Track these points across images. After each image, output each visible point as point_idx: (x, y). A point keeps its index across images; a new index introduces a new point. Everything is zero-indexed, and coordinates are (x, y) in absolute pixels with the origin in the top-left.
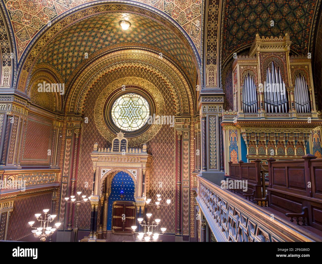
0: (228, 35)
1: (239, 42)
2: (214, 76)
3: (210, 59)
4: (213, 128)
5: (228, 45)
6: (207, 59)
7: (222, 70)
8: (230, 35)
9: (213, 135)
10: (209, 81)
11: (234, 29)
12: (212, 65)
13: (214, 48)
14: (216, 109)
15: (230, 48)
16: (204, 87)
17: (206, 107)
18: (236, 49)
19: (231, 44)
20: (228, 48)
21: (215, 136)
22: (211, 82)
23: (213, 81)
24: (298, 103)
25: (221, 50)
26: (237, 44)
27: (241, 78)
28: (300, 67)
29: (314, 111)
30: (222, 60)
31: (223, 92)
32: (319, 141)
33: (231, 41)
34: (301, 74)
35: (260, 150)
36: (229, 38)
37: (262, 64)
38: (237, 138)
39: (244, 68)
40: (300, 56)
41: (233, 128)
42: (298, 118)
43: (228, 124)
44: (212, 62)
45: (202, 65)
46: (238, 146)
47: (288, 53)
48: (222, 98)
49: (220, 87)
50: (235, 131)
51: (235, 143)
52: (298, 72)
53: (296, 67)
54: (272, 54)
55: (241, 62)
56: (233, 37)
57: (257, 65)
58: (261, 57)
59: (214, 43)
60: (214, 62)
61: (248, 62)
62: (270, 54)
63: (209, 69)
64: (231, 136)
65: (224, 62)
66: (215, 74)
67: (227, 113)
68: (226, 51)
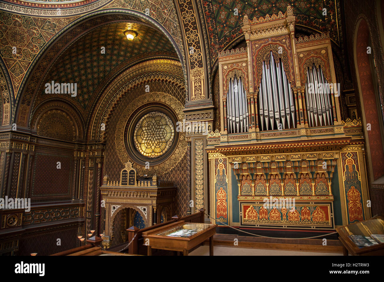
0: (215, 25)
1: (233, 31)
2: (201, 83)
3: (194, 61)
4: (199, 156)
5: (217, 37)
6: (190, 61)
7: (211, 74)
8: (217, 24)
9: (199, 166)
10: (195, 92)
11: (221, 16)
12: (197, 68)
13: (197, 46)
15: (220, 41)
16: (188, 100)
18: (230, 41)
19: (222, 36)
20: (217, 42)
22: (198, 91)
23: (200, 91)
24: (313, 111)
25: (207, 47)
26: (230, 34)
27: (225, 82)
28: (313, 53)
29: (337, 121)
30: (212, 60)
31: (212, 104)
32: (356, 170)
33: (220, 32)
34: (316, 64)
35: (258, 188)
36: (217, 28)
37: (254, 58)
38: (226, 170)
39: (228, 68)
40: (312, 37)
41: (220, 156)
42: (310, 136)
43: (213, 151)
44: (196, 65)
45: (185, 70)
46: (228, 182)
47: (292, 35)
48: (211, 113)
49: (208, 97)
50: (224, 160)
51: (224, 178)
52: (311, 61)
53: (306, 54)
54: (268, 41)
55: (224, 59)
56: (222, 26)
57: (247, 61)
58: (253, 48)
59: (196, 39)
60: (199, 64)
61: (234, 58)
62: (266, 41)
63: (195, 75)
64: (217, 168)
65: (214, 62)
66: (201, 80)
67: (212, 134)
68: (216, 47)
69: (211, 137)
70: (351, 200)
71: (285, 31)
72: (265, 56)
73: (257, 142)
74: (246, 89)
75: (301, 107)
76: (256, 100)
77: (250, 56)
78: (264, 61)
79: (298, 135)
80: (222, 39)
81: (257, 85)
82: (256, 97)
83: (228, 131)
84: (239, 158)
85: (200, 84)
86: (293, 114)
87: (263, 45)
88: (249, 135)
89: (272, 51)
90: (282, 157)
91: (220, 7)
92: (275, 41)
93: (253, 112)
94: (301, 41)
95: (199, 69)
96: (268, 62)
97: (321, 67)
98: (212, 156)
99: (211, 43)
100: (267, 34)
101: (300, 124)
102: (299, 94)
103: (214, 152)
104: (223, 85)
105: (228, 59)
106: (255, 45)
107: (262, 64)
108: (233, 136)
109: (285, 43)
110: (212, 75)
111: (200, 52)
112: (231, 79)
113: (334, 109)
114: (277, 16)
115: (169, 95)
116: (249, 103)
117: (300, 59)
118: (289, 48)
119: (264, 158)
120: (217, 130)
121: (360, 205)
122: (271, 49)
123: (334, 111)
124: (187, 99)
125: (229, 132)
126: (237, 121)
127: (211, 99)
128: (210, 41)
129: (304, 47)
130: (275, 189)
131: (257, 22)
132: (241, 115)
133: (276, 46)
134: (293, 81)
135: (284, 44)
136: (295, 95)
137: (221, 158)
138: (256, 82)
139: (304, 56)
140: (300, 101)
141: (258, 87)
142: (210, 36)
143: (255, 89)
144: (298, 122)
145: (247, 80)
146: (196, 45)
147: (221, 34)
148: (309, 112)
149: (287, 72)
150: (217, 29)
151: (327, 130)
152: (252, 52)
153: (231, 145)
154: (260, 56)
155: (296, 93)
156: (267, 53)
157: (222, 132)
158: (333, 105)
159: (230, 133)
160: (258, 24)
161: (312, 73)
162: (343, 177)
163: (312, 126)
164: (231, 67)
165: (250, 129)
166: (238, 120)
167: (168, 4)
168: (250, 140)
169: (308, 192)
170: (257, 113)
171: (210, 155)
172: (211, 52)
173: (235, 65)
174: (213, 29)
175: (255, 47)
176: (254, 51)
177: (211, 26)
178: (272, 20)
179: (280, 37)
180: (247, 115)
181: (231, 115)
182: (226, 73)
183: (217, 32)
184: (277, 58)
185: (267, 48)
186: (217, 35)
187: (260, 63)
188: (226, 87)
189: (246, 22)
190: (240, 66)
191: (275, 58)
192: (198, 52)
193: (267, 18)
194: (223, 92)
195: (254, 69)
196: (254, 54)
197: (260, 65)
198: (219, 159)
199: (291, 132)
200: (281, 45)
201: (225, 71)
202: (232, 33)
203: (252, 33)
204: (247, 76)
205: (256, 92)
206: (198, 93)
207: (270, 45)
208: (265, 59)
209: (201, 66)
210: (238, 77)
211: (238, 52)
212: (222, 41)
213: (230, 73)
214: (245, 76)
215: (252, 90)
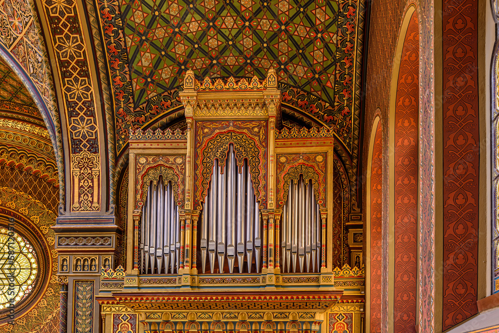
0: (128, 76)
1: (166, 94)
2: (93, 182)
3: (80, 138)
4: (84, 309)
5: (131, 101)
6: (72, 138)
7: (114, 167)
8: (133, 74)
10: (79, 197)
11: (143, 60)
12: (85, 153)
13: (88, 110)
14: (95, 266)
15: (138, 109)
16: (65, 210)
17: (68, 259)
18: (158, 113)
19: (143, 100)
20: (132, 109)
21: (89, 329)
22: (86, 197)
23: (90, 195)
24: (290, 250)
25: (108, 116)
26: (159, 99)
27: (139, 187)
28: (302, 159)
29: (326, 267)
30: (118, 143)
31: (113, 223)
33: (139, 91)
34: (304, 177)
36: (133, 82)
37: (199, 151)
39: (148, 163)
41: (124, 310)
42: (282, 286)
43: (111, 302)
44: (85, 146)
45: (60, 153)
47: (271, 122)
48: (110, 237)
49: (107, 209)
50: (131, 318)
52: (297, 171)
54: (228, 126)
55: (141, 145)
56: (145, 80)
57: (185, 155)
58: (199, 133)
59: (85, 96)
60: (91, 146)
61: (161, 145)
62: (224, 125)
63: (80, 166)
64: (118, 329)
65: (123, 148)
66: (94, 176)
67: (110, 274)
68: (128, 118)
69: (107, 278)
71: (259, 113)
72: (219, 151)
73: (192, 290)
74: (179, 204)
75: (271, 241)
77: (191, 147)
78: (217, 160)
79: (261, 284)
80: (141, 106)
81: (200, 199)
82: (196, 218)
83: (140, 271)
84: (158, 314)
85: (91, 184)
86: (257, 252)
87: (218, 131)
88: (177, 278)
89: (232, 144)
90: (232, 316)
91: (142, 42)
92: (240, 128)
93: (188, 242)
94: (285, 136)
95: (91, 155)
96: (225, 163)
97: (313, 182)
98: (108, 309)
99: (118, 110)
100: (228, 114)
101: (267, 267)
102: (271, 221)
103: (113, 303)
104: (136, 191)
105: (148, 145)
106: (202, 129)
107: (212, 164)
108: (150, 278)
110: (117, 170)
111: (93, 124)
112: (151, 182)
113: (323, 248)
114: (249, 84)
115: (25, 196)
116: (182, 227)
117: (279, 165)
118: (264, 144)
119: (203, 316)
120: (121, 267)
122: (231, 141)
123: (323, 252)
124: (63, 207)
125: (142, 272)
126: (158, 255)
127: (112, 213)
128: (116, 104)
129: (289, 146)
131: (211, 87)
132: (167, 246)
133: (241, 136)
134: (263, 200)
135: (256, 135)
136: (265, 222)
137: (126, 313)
138: (198, 194)
139: (288, 162)
140: (271, 232)
141: (202, 203)
142: (116, 95)
143: (196, 204)
144: (264, 264)
146: (86, 109)
147: (140, 96)
148: (283, 250)
149: (255, 182)
150: (131, 84)
151: (308, 279)
152: (196, 140)
153: (144, 292)
154: (210, 150)
155: (267, 218)
156: (224, 147)
157: (129, 270)
158: (323, 242)
159: (144, 273)
160: (213, 91)
161: (296, 191)
163: (286, 271)
164: (154, 161)
165: (181, 269)
166: (159, 253)
167: (23, 9)
168: (179, 287)
170: (195, 244)
171: (105, 308)
172: (117, 126)
173: (161, 158)
174: (123, 83)
175: (201, 133)
176: (200, 140)
177: (119, 75)
178: (240, 90)
179: (250, 123)
180: (177, 247)
181: (148, 245)
182: (143, 170)
183: (131, 91)
184: (240, 157)
185: (225, 138)
186: (131, 95)
187: (208, 162)
188: (142, 195)
189: (189, 84)
190: (170, 163)
191: (237, 156)
192: (89, 122)
193: (231, 83)
194: (135, 204)
195: (197, 170)
196: (198, 145)
197: (208, 165)
198: (123, 315)
199: (251, 279)
200: (249, 136)
201: (142, 168)
202: (164, 99)
203: (198, 106)
204: (183, 182)
205: (196, 209)
206: (87, 200)
207: (231, 134)
208: (218, 156)
209: (95, 151)
210: (166, 181)
211: (170, 137)
212: (141, 108)
213: (150, 172)
214: (179, 181)
215: (189, 206)
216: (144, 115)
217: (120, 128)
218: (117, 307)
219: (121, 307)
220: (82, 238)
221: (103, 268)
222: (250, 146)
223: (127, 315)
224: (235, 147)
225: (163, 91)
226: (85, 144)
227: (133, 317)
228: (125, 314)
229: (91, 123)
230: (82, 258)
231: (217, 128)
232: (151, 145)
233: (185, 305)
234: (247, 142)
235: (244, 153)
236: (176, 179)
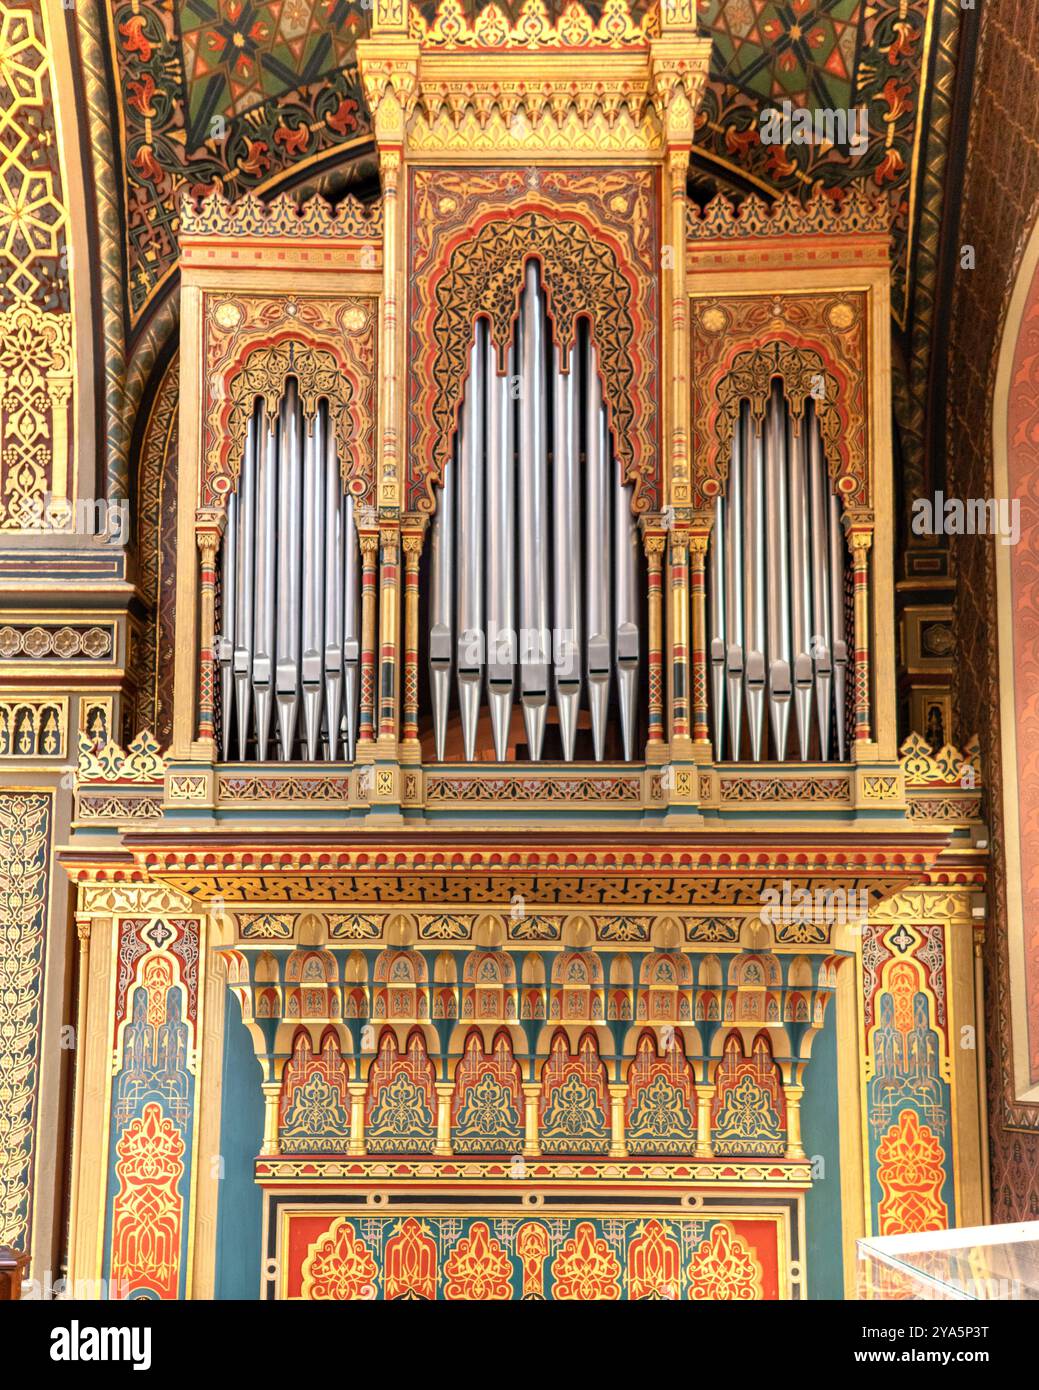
0: (167, 20)
1: (293, 98)
2: (49, 421)
3: (7, 253)
5: (178, 118)
7: (123, 367)
8: (186, 14)
10: (4, 475)
12: (24, 312)
13: (35, 143)
15: (201, 154)
18: (267, 173)
19: (218, 118)
20: (180, 152)
21: (30, 977)
22: (26, 476)
23: (40, 472)
24: (741, 672)
25: (100, 168)
26: (269, 116)
27: (215, 419)
28: (781, 316)
29: (874, 740)
30: (135, 278)
31: (119, 574)
32: (933, 1026)
33: (205, 82)
34: (787, 389)
35: (386, 1108)
36: (186, 45)
38: (193, 997)
39: (246, 326)
40: (788, 209)
41: (157, 902)
42: (719, 814)
43: (110, 873)
44: (23, 284)
46: (196, 1072)
47: (675, 169)
48: (108, 629)
50: (181, 933)
51: (173, 1043)
52: (764, 366)
53: (741, 316)
54: (523, 189)
55: (224, 257)
56: (223, 41)
57: (374, 297)
58: (422, 214)
59: (24, 84)
60: (43, 284)
61: (292, 259)
62: (509, 186)
63: (8, 359)
64: (134, 980)
65: (151, 297)
66: (55, 401)
67: (111, 763)
68: (165, 185)
69: (101, 780)
70: (897, 1187)
71: (628, 140)
72: (493, 285)
73: (406, 823)
74: (357, 486)
75: (679, 636)
76: (414, 566)
77: (399, 268)
78: (484, 322)
79: (647, 802)
80: (210, 143)
81: (430, 469)
82: (414, 543)
83: (219, 743)
84: (283, 919)
85: (43, 429)
86: (626, 681)
87: (485, 208)
88: (352, 776)
89: (534, 261)
90: (542, 928)
92: (563, 197)
93: (389, 635)
94: (719, 227)
95: (45, 321)
96: (510, 331)
97: (819, 409)
98: (102, 901)
99: (133, 152)
100: (519, 139)
101: (664, 736)
102: (678, 557)
103: (119, 877)
104: (207, 433)
105: (247, 257)
106: (433, 198)
107: (468, 335)
108: (254, 775)
109: (623, 221)
110: (132, 381)
111: (50, 198)
112: (258, 401)
113: (862, 666)
114: (596, 24)
116: (367, 579)
117: (701, 342)
118: (646, 259)
119: (438, 927)
120: (145, 738)
121: (942, 1212)
122: (534, 250)
123: (862, 679)
126: (282, 686)
128: (130, 129)
129: (736, 264)
130: (488, 1116)
131: (464, 34)
132: (312, 653)
133: (566, 229)
134: (646, 475)
135: (619, 226)
136: (653, 565)
137: (164, 917)
138: (422, 449)
139: (731, 328)
140: (678, 598)
141: (436, 485)
142: (129, 93)
143: (417, 489)
144: (654, 728)
145: (365, 424)
147: (209, 104)
148: (719, 671)
149: (620, 410)
150: (179, 54)
151: (812, 787)
152: (412, 241)
153: (238, 829)
154: (460, 282)
155: (661, 546)
156: (507, 270)
157: (181, 748)
158: (861, 643)
159: (234, 755)
160: (471, 52)
161: (758, 443)
162: (863, 1058)
163: (728, 755)
164: (269, 319)
165: (363, 741)
166: (287, 680)
168: (362, 812)
169: (675, 1136)
170: (412, 644)
171: (90, 896)
172: (131, 214)
173: (291, 310)
174: (152, 45)
175: (431, 215)
176: (427, 240)
177: (140, 14)
178: (563, 47)
179: (598, 177)
180: (348, 656)
181: (248, 646)
182: (229, 354)
183: (178, 80)
184: (564, 309)
185: (511, 234)
186: (177, 97)
187: (455, 330)
188: (226, 449)
189: (390, 12)
190: (324, 326)
191: (554, 308)
192: (38, 190)
193: (533, 21)
194: (203, 484)
195: (416, 359)
196: (421, 259)
197: (454, 339)
198: (151, 925)
199: (608, 784)
200: (596, 231)
201: (225, 344)
202: (286, 117)
203: (420, 106)
204: (371, 403)
205: (415, 509)
206: (30, 488)
207: (533, 219)
208: (488, 305)
209: (55, 304)
210: (310, 400)
211: (322, 226)
212: (210, 151)
213: (253, 362)
214: (356, 397)
215: (391, 492)
216: (220, 176)
217: (142, 222)
218: (132, 890)
219: (146, 890)
220: (11, 631)
221: (84, 739)
222: (600, 269)
223: (168, 925)
224: (547, 271)
225: (283, 86)
226: (22, 278)
227: (190, 931)
228: (159, 921)
229: (43, 194)
230: (12, 706)
231: (482, 198)
232: (259, 256)
233: (379, 883)
234: (587, 254)
235: (577, 293)
236: (346, 392)
